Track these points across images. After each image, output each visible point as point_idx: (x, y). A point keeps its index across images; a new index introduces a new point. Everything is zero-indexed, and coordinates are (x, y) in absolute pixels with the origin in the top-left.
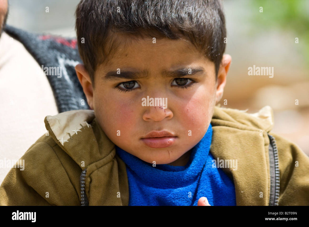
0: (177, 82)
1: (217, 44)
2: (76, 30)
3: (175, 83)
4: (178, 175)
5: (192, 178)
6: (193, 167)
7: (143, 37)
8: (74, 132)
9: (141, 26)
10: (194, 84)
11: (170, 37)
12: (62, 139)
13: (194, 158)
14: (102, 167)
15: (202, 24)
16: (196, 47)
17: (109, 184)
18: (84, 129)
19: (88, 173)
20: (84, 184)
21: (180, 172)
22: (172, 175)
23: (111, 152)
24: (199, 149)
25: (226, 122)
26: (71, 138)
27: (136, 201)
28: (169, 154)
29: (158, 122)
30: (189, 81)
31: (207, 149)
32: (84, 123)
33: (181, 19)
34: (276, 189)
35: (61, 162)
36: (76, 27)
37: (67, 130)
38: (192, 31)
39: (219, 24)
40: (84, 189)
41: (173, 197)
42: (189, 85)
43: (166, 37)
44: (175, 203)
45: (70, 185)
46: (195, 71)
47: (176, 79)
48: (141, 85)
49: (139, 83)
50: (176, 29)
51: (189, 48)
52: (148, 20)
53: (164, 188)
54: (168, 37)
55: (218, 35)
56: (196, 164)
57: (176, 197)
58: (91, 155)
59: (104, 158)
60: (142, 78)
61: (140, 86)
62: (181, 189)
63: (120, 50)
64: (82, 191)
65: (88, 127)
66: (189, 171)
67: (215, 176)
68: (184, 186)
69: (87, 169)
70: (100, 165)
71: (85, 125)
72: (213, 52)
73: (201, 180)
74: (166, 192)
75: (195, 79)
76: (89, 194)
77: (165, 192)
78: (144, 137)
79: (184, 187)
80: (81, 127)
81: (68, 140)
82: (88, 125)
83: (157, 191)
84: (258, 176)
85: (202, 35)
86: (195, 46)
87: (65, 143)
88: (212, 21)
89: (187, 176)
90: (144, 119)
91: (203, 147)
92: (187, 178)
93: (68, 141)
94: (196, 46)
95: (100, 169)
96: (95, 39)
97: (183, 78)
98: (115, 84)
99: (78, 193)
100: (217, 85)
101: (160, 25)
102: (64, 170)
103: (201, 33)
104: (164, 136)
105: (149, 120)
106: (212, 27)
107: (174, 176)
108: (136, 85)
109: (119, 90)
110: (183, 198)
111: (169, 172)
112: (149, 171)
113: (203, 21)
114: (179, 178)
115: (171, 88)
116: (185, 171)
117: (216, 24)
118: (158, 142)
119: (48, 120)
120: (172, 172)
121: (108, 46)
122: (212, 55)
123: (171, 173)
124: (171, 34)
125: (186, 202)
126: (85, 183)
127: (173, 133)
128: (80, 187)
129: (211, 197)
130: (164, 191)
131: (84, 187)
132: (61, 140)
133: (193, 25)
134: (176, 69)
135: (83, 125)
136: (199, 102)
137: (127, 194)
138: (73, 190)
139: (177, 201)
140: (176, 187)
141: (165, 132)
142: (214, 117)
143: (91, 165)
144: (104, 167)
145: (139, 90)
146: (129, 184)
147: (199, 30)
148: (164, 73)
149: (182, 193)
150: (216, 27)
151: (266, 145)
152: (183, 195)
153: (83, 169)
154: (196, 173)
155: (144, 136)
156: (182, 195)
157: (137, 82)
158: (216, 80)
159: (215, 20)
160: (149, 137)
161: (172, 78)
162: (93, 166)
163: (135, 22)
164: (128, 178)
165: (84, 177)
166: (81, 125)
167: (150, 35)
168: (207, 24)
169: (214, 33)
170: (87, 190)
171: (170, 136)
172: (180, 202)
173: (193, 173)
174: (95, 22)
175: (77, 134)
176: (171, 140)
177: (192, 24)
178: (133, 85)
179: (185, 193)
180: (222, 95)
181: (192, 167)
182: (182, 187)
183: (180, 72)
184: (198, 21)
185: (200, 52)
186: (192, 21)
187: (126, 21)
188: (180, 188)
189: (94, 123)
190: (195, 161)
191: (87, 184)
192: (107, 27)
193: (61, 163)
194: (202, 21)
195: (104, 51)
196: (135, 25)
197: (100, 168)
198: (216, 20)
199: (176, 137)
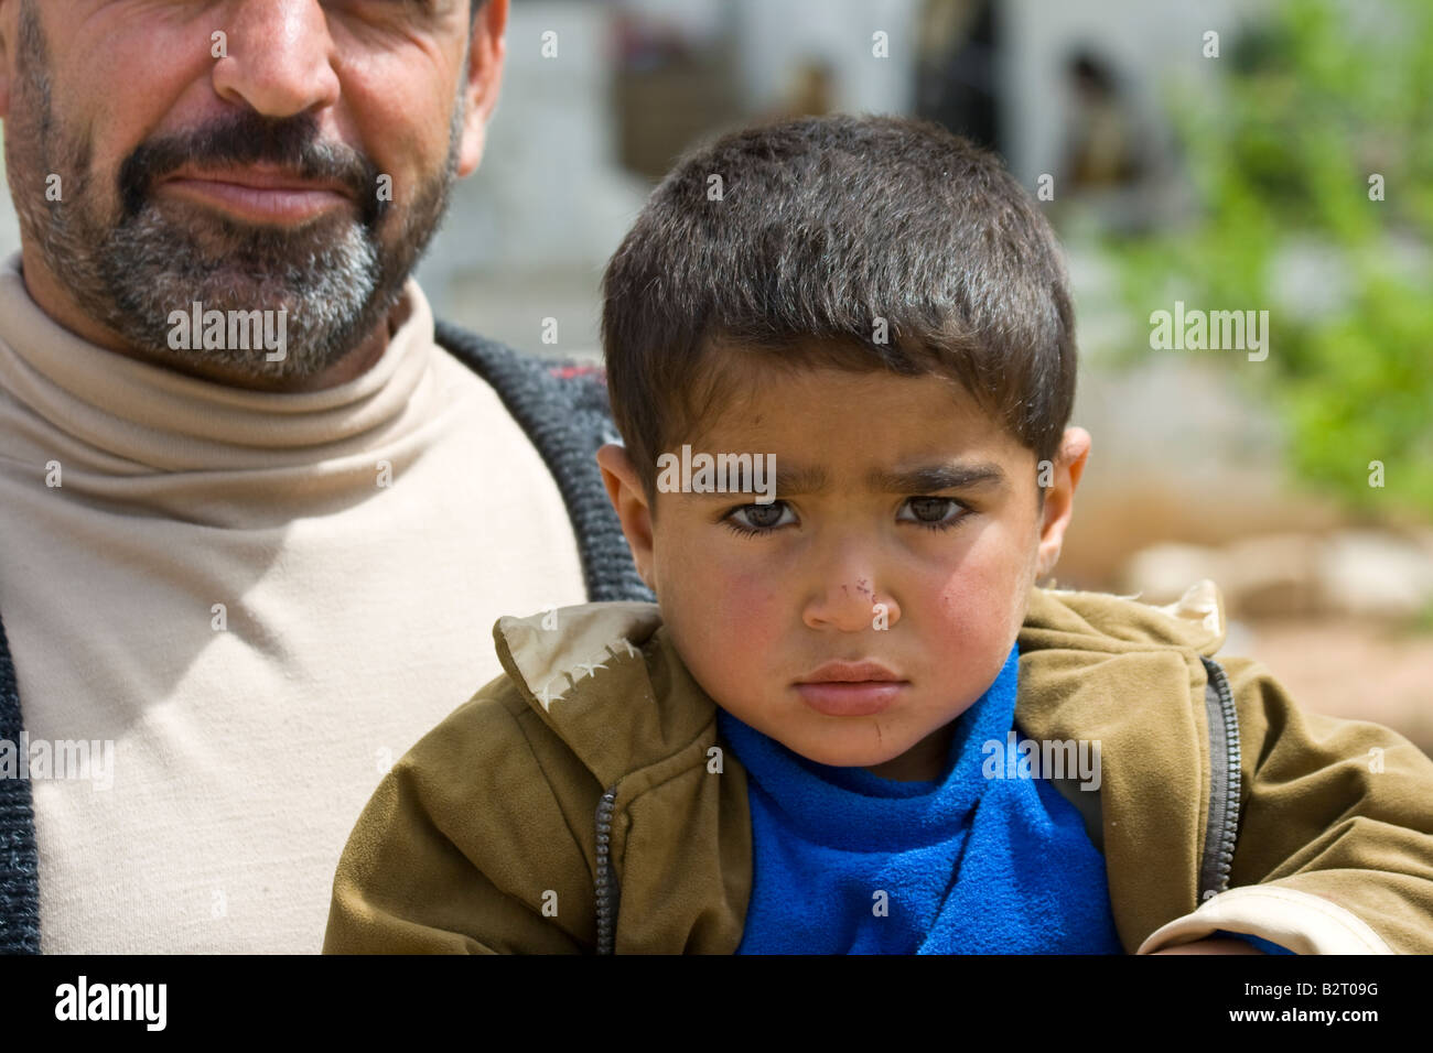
0: (915, 511)
1: (1047, 394)
2: (604, 338)
3: (908, 513)
4: (909, 808)
5: (954, 818)
6: (959, 782)
7: (810, 366)
8: (583, 669)
9: (805, 332)
10: (970, 518)
11: (897, 366)
12: (546, 690)
13: (962, 754)
14: (666, 781)
15: (1000, 329)
16: (978, 400)
17: (687, 835)
18: (616, 662)
19: (622, 799)
20: (607, 834)
21: (916, 800)
22: (892, 809)
23: (698, 735)
24: (976, 726)
25: (1071, 637)
26: (572, 690)
27: (771, 892)
28: (880, 735)
29: (851, 632)
30: (953, 509)
31: (1000, 722)
32: (619, 642)
33: (935, 313)
34: (1227, 810)
35: (538, 762)
36: (602, 329)
37: (563, 665)
38: (969, 351)
39: (1055, 331)
40: (606, 849)
41: (892, 880)
42: (954, 521)
43: (883, 367)
44: (897, 898)
45: (566, 836)
46: (973, 477)
47: (913, 501)
48: (800, 514)
49: (796, 509)
50: (917, 344)
51: (955, 403)
52: (829, 313)
53: (866, 851)
54: (891, 369)
55: (1049, 366)
56: (966, 773)
57: (901, 879)
58: (634, 742)
59: (674, 754)
60: (804, 492)
61: (797, 518)
62: (918, 853)
63: (739, 404)
64: (600, 855)
65: (632, 655)
66: (946, 797)
67: (1021, 805)
68: (930, 845)
69: (620, 789)
70: (661, 778)
71: (622, 650)
72: (1032, 417)
73: (978, 821)
74: (871, 863)
75: (972, 501)
76: (623, 866)
77: (867, 864)
78: (803, 680)
79: (929, 848)
80: (606, 656)
81: (563, 695)
82: (631, 650)
83: (841, 862)
84: (1167, 768)
85: (1000, 364)
86: (975, 396)
87: (554, 704)
88: (1032, 321)
89: (939, 813)
90: (807, 622)
91: (989, 718)
92: (939, 819)
93: (562, 698)
94: (980, 397)
95: (660, 789)
96: (661, 367)
97: (935, 498)
98: (717, 512)
99: (590, 860)
100: (1042, 522)
101: (865, 330)
102: (549, 789)
103: (994, 359)
104: (868, 678)
105: (823, 627)
106: (1030, 340)
107: (898, 812)
108: (787, 516)
109: (732, 529)
110: (925, 883)
111: (880, 800)
112: (818, 795)
113: (1005, 318)
114: (913, 818)
115: (896, 529)
116: (930, 797)
117: (1043, 332)
118: (845, 697)
119: (503, 631)
120: (891, 800)
121: (700, 391)
122: (1028, 427)
123: (887, 802)
124: (900, 357)
125: (933, 897)
126: (611, 830)
127: (897, 671)
128: (596, 844)
129: (1006, 870)
130: (864, 859)
131: (607, 845)
132: (542, 692)
133: (968, 331)
134: (912, 468)
135: (613, 649)
136: (982, 575)
137: (747, 869)
138: (575, 851)
139: (905, 891)
140: (903, 845)
141: (871, 665)
142: (1029, 623)
143: (632, 775)
144: (675, 782)
145: (793, 532)
146: (754, 839)
147: (990, 349)
148: (877, 479)
149: (921, 866)
150: (1043, 340)
151: (1194, 684)
152: (925, 874)
153: (606, 788)
154: (967, 802)
155: (805, 675)
156: (921, 874)
157: (788, 505)
158: (1040, 507)
159: (1040, 317)
160: (819, 679)
161: (899, 496)
162: (638, 779)
163: (787, 316)
164: (752, 819)
165: (609, 812)
166: (608, 648)
167: (834, 359)
168: (1015, 329)
169: (1037, 358)
170: (617, 854)
171: (886, 681)
172: (913, 894)
173: (957, 804)
174: (664, 315)
175: (592, 675)
176: (888, 691)
177: (967, 327)
178: (776, 513)
179: (932, 867)
180: (1058, 554)
181: (954, 783)
182: (923, 848)
183: (925, 478)
184: (986, 320)
185: (992, 417)
186: (968, 320)
187: (760, 312)
188: (916, 851)
189: (656, 642)
190: (965, 764)
191: (619, 833)
192: (700, 328)
193: (541, 767)
194: (1001, 318)
195: (687, 404)
196: (787, 327)
197: (660, 784)
198: (1044, 319)
199: (904, 682)
